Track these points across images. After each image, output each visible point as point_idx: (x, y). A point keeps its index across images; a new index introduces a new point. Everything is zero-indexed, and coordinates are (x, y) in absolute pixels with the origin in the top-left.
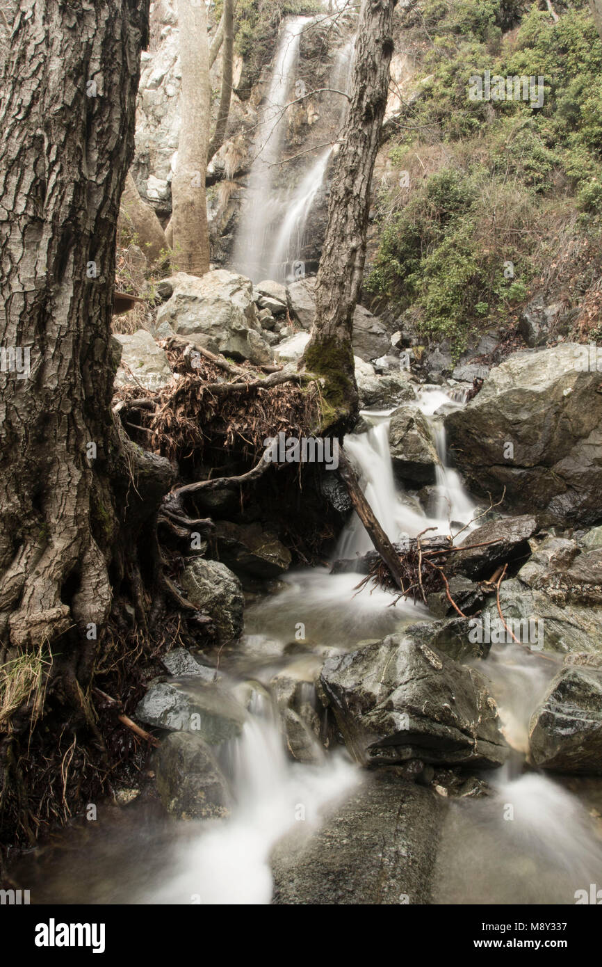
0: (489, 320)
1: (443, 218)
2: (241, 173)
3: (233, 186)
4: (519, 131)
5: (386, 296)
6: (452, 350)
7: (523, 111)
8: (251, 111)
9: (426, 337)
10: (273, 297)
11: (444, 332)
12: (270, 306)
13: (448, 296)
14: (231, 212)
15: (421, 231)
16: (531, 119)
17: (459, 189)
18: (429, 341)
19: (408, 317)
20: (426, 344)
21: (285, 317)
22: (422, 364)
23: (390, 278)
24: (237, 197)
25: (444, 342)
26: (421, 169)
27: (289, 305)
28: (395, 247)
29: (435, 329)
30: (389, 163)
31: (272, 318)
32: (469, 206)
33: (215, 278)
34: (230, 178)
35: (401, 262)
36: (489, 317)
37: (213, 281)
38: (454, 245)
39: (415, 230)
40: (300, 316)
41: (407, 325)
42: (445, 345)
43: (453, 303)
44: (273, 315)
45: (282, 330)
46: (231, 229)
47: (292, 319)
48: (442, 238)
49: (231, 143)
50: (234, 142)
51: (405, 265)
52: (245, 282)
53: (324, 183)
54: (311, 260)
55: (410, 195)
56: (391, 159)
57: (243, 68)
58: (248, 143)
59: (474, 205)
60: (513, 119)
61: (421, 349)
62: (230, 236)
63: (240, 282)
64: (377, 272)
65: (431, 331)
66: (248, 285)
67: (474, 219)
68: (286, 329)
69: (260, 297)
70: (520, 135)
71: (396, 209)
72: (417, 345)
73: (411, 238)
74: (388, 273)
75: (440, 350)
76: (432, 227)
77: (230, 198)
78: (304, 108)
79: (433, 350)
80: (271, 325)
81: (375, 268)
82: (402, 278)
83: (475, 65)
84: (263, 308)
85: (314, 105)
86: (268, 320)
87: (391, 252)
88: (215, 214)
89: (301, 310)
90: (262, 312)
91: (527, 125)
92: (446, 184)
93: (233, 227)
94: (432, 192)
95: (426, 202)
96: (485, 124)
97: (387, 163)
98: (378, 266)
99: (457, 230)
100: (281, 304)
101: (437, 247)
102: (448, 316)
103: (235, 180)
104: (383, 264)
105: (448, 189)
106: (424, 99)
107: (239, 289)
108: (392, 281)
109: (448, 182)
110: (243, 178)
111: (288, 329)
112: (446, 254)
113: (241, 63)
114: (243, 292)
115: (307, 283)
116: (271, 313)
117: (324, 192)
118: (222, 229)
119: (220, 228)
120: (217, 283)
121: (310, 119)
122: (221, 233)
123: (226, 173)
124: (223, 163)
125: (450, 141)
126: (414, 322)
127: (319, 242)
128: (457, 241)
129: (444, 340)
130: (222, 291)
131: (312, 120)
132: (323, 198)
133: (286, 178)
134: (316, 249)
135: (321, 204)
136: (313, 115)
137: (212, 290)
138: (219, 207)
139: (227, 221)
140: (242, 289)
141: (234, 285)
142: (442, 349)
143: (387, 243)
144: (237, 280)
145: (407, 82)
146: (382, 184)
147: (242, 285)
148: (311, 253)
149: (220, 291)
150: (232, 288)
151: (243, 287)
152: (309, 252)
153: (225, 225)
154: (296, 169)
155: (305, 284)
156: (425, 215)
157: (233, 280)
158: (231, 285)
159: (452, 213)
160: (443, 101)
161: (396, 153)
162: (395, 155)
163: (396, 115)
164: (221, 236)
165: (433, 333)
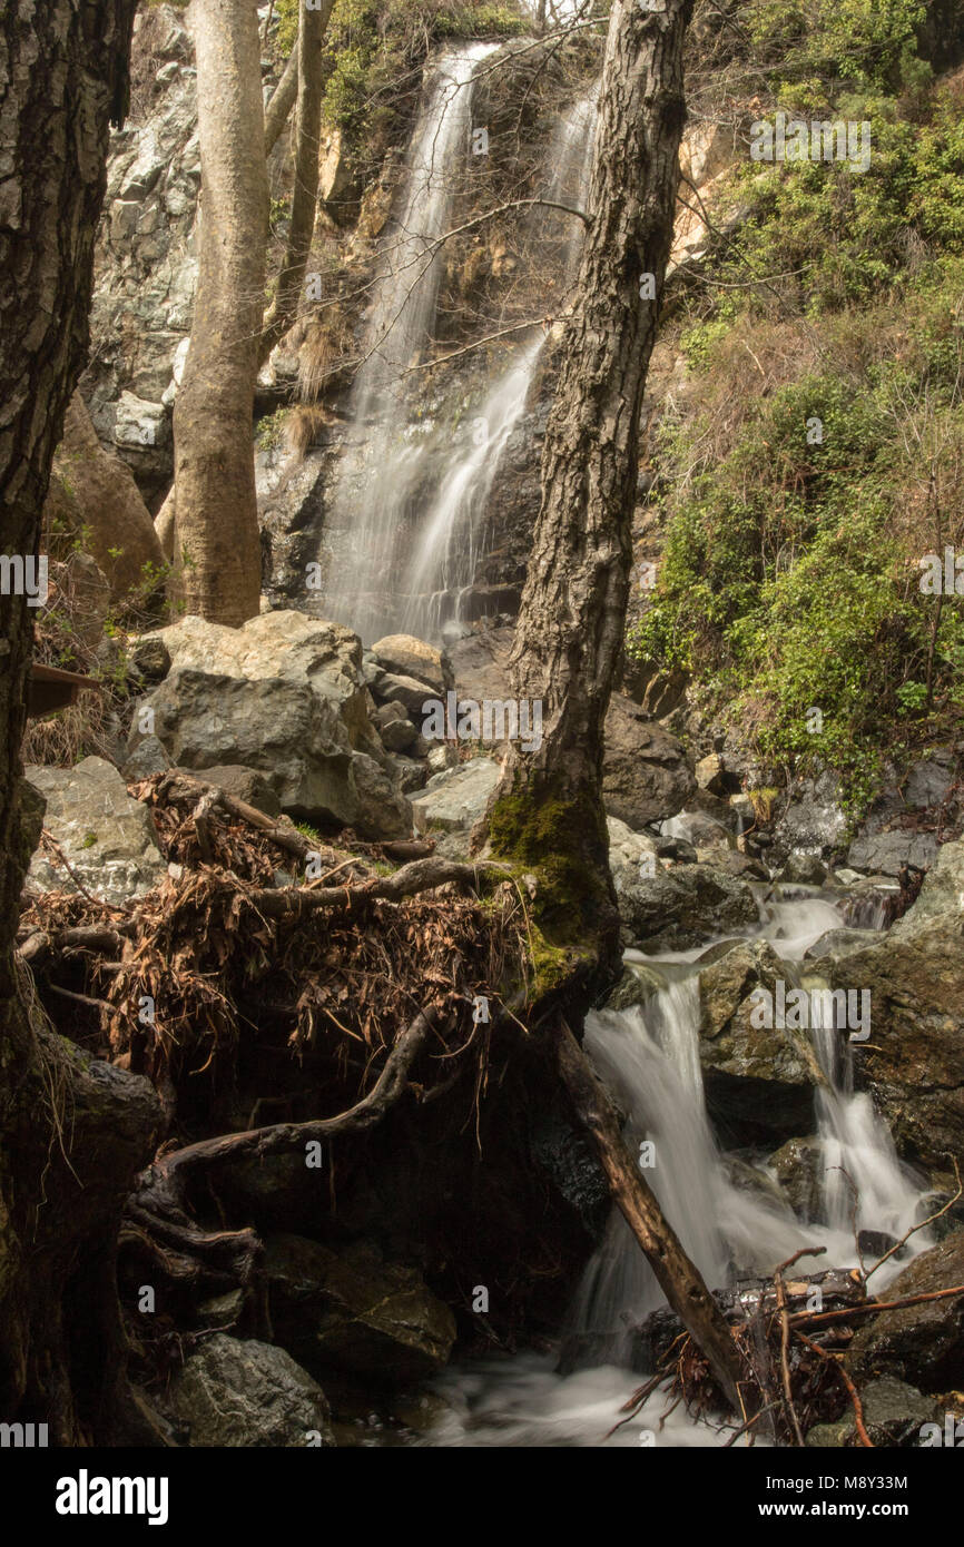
0: (932, 723)
1: (811, 488)
2: (335, 389)
3: (317, 417)
5: (681, 669)
6: (845, 798)
8: (359, 250)
9: (780, 767)
10: (410, 674)
11: (824, 755)
12: (404, 694)
13: (831, 668)
14: (309, 476)
15: (760, 519)
17: (848, 420)
18: (788, 775)
19: (736, 720)
20: (779, 782)
22: (771, 830)
23: (692, 627)
24: (327, 441)
25: (826, 779)
26: (756, 375)
28: (701, 555)
29: (802, 748)
30: (681, 362)
31: (409, 723)
32: (872, 459)
33: (272, 629)
34: (311, 397)
35: (716, 589)
36: (932, 716)
37: (266, 637)
38: (839, 551)
39: (747, 516)
41: (733, 735)
42: (828, 786)
44: (412, 716)
45: (431, 754)
46: (312, 515)
48: (810, 535)
49: (314, 321)
51: (726, 597)
52: (345, 639)
53: (530, 405)
54: (501, 587)
56: (687, 353)
57: (343, 153)
58: (354, 321)
59: (883, 456)
61: (769, 794)
62: (310, 530)
63: (332, 640)
65: (793, 751)
66: (350, 646)
67: (885, 488)
68: (442, 750)
69: (380, 675)
71: (699, 467)
72: (761, 785)
73: (737, 533)
74: (686, 615)
75: (817, 797)
76: (786, 509)
77: (311, 443)
78: (482, 243)
79: (797, 798)
81: (654, 604)
82: (720, 627)
84: (387, 700)
85: (507, 237)
86: (397, 730)
87: (691, 567)
88: (275, 480)
90: (384, 709)
93: (316, 510)
94: (783, 427)
95: (770, 451)
96: (903, 272)
97: (678, 363)
98: (661, 600)
99: (847, 513)
100: (431, 691)
101: (799, 554)
103: (322, 404)
104: (674, 595)
106: (761, 221)
107: (330, 657)
108: (694, 635)
110: (341, 398)
112: (822, 571)
113: (338, 143)
114: (339, 664)
115: (493, 641)
116: (406, 714)
117: (530, 430)
118: (292, 515)
119: (286, 513)
120: (276, 642)
121: (496, 265)
122: (288, 524)
123: (301, 388)
124: (294, 365)
125: (821, 312)
126: (751, 731)
127: (520, 548)
128: (846, 539)
129: (825, 773)
130: (289, 662)
131: (502, 269)
132: (529, 444)
133: (441, 399)
134: (514, 562)
135: (523, 457)
136: (503, 258)
137: (266, 658)
138: (282, 464)
139: (303, 497)
140: (337, 657)
141: (318, 647)
142: (819, 795)
143: (682, 546)
144: (325, 635)
145: (719, 182)
146: (666, 410)
147: (336, 648)
148: (502, 570)
149: (283, 662)
150: (314, 654)
151: (340, 651)
152: (496, 567)
153: (298, 507)
154: (464, 378)
155: (488, 643)
156: (770, 481)
157: (315, 635)
158: (310, 647)
159: (833, 476)
160: (803, 224)
161: (698, 341)
162: (696, 345)
163: (696, 256)
164: (288, 531)
165: (798, 757)
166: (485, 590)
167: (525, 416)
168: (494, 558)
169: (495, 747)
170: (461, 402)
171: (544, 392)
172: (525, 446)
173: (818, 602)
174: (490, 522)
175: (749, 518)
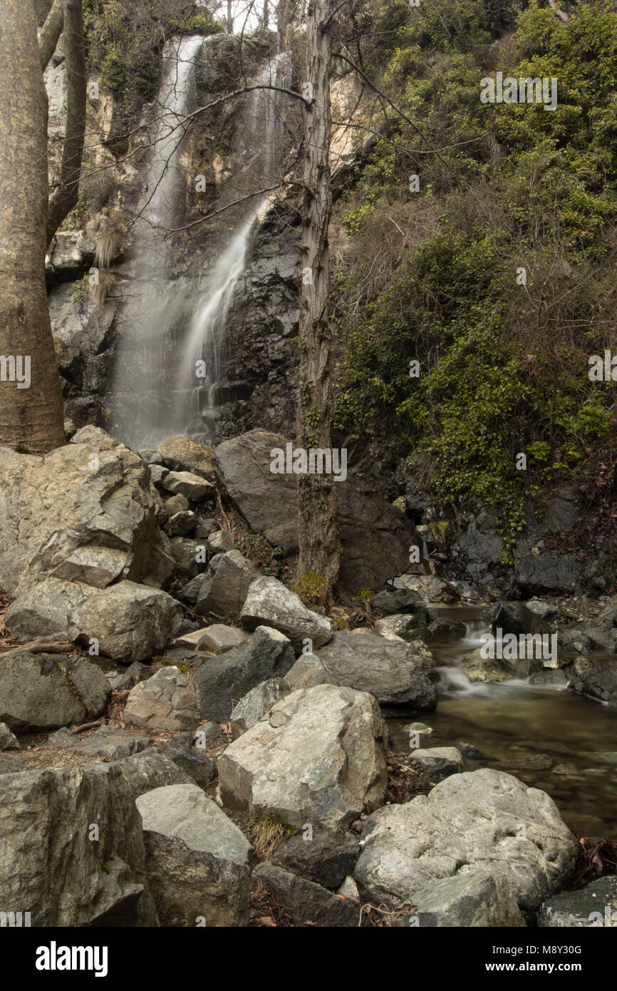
0: (556, 470)
1: (446, 309)
2: (119, 260)
3: (110, 279)
4: (543, 172)
5: (364, 433)
6: (500, 527)
7: (543, 143)
8: (130, 170)
9: (449, 505)
10: (188, 469)
11: (481, 496)
12: (185, 487)
13: (479, 434)
14: (108, 317)
15: (413, 331)
16: (559, 153)
17: (467, 262)
18: (455, 510)
19: (412, 471)
20: (450, 515)
21: (214, 507)
22: (448, 551)
23: (373, 406)
24: (118, 294)
25: (483, 514)
26: (398, 235)
27: (220, 485)
28: (374, 358)
29: (463, 491)
30: (343, 231)
31: (191, 513)
32: (485, 287)
33: (67, 462)
34: (105, 266)
35: (386, 379)
36: (557, 465)
37: (63, 470)
38: (470, 350)
39: (404, 330)
40: (245, 507)
41: (412, 483)
42: (486, 518)
43: (488, 446)
44: (193, 505)
45: (212, 536)
46: (111, 342)
47: (227, 510)
48: (450, 340)
49: (103, 217)
50: (108, 214)
51: (395, 386)
52: (133, 466)
53: (247, 266)
54: (238, 383)
55: (386, 276)
56: (348, 225)
57: (114, 110)
58: (129, 216)
59: (495, 286)
60: (532, 155)
61: (443, 525)
62: (110, 352)
63: (122, 468)
64: (346, 397)
65: (457, 494)
66: (138, 472)
67: (499, 306)
68: (219, 534)
69: (165, 474)
70: (548, 176)
71: (364, 298)
72: (436, 518)
73: (398, 341)
74: (368, 399)
75: (478, 527)
76: (430, 324)
77: (107, 296)
78: (207, 161)
79: (465, 527)
80: (189, 527)
81: (343, 390)
82: (392, 406)
83: (461, 82)
84: (172, 494)
85: (224, 157)
86: (183, 520)
87: (368, 366)
88: (86, 321)
89: (245, 497)
90: (171, 501)
91: (554, 163)
92: (444, 256)
93: (113, 339)
94: (423, 268)
95: (416, 285)
96: (487, 165)
97: (341, 232)
98: (347, 388)
99: (473, 325)
100: (205, 482)
101: (442, 354)
102: (483, 468)
103: (112, 271)
104: (357, 385)
105: (447, 262)
106: (390, 136)
107: (120, 484)
108: (373, 412)
109: (446, 252)
110: (124, 266)
111: (224, 535)
112: (461, 365)
113: (111, 103)
114: (128, 490)
115: (251, 442)
116: (187, 504)
117: (248, 280)
118: (98, 343)
119: (94, 342)
120: (72, 474)
121: (218, 176)
122: (96, 349)
123: (98, 261)
124: (92, 248)
125: (434, 193)
126: (424, 480)
127: (248, 356)
128: (475, 343)
129: (483, 509)
130: (83, 494)
131: (221, 179)
132: (249, 289)
133: (189, 263)
134: (245, 366)
135: (245, 298)
136: (222, 172)
137: (63, 490)
138: (90, 310)
139: (104, 331)
140: (127, 483)
141: (109, 477)
142: (480, 525)
143: (359, 350)
144: (115, 464)
145: (358, 116)
146: (337, 262)
147: (125, 475)
148: (237, 372)
149: (79, 495)
150: (106, 484)
151: (129, 477)
152: (233, 370)
153: (102, 337)
154: (203, 249)
155: (247, 443)
156: (417, 306)
157: (106, 465)
158: (101, 479)
159: (461, 300)
160: (417, 138)
161: (354, 217)
162: (352, 219)
163: (349, 162)
164: (97, 353)
165: (461, 497)
166: (227, 385)
167: (244, 271)
168: (232, 364)
169: (262, 531)
170: (202, 265)
171: (255, 255)
172: (246, 291)
173: (463, 387)
174: (227, 340)
175: (405, 331)
